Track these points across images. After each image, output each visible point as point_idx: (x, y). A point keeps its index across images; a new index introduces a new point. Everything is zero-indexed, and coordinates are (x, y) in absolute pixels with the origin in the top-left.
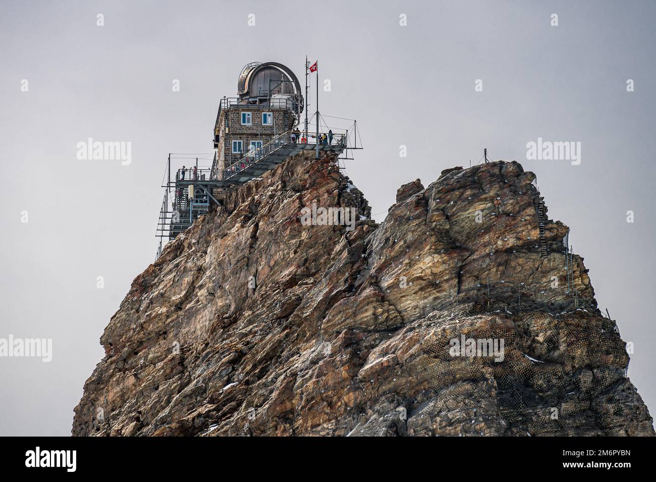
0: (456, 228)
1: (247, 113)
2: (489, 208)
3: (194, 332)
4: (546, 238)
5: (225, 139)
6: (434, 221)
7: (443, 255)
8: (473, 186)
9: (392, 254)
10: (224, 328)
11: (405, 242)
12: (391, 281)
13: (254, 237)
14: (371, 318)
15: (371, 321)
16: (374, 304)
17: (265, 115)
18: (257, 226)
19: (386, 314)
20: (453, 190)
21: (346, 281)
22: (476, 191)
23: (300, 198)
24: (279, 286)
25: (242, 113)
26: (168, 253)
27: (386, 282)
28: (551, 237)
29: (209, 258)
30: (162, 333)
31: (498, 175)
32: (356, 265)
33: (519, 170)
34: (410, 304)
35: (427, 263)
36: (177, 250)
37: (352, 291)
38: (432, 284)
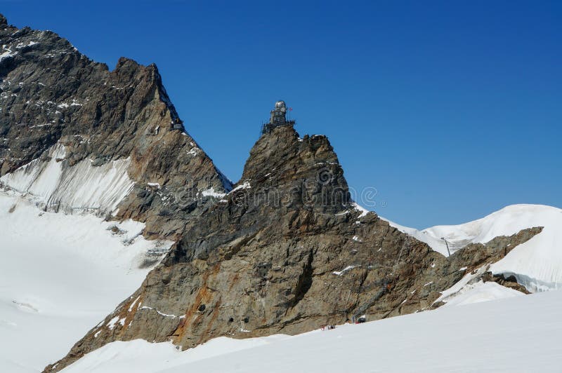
0: (314, 147)
1: (277, 112)
2: (319, 144)
3: (267, 154)
5: (273, 117)
6: (310, 146)
7: (311, 152)
8: (317, 139)
9: (303, 150)
10: (272, 155)
11: (305, 149)
13: (278, 139)
14: (299, 162)
16: (300, 160)
17: (281, 113)
18: (279, 137)
19: (301, 162)
20: (314, 140)
21: (294, 155)
23: (287, 133)
24: (282, 150)
27: (301, 156)
28: (331, 149)
29: (270, 141)
30: (261, 153)
31: (321, 137)
32: (296, 152)
33: (325, 137)
34: (305, 160)
35: (309, 153)
36: (264, 137)
37: (295, 157)
38: (309, 157)
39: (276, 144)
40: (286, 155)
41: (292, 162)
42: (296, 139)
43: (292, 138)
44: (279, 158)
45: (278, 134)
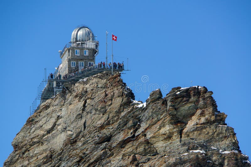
0: (179, 114)
1: (77, 50)
2: (193, 106)
3: (56, 144)
4: (218, 120)
5: (68, 61)
6: (170, 111)
7: (174, 125)
8: (187, 97)
9: (152, 123)
10: (71, 144)
11: (157, 119)
12: (152, 135)
13: (84, 106)
14: (143, 151)
15: (143, 152)
16: (145, 145)
17: (85, 51)
18: (86, 102)
19: (150, 149)
20: (178, 98)
21: (131, 133)
22: (188, 99)
23: (105, 92)
24: (96, 129)
25: (76, 50)
26: (43, 108)
27: (149, 135)
28: (220, 119)
29: (63, 113)
30: (40, 143)
31: (197, 92)
32: (136, 127)
33: (206, 90)
34: (160, 145)
35: (167, 129)
36: (47, 107)
37: (134, 138)
38: (169, 137)
39: (80, 116)
40: (108, 139)
41: (129, 148)
42: (128, 103)
43: (118, 102)
44: (90, 146)
45: (82, 96)
